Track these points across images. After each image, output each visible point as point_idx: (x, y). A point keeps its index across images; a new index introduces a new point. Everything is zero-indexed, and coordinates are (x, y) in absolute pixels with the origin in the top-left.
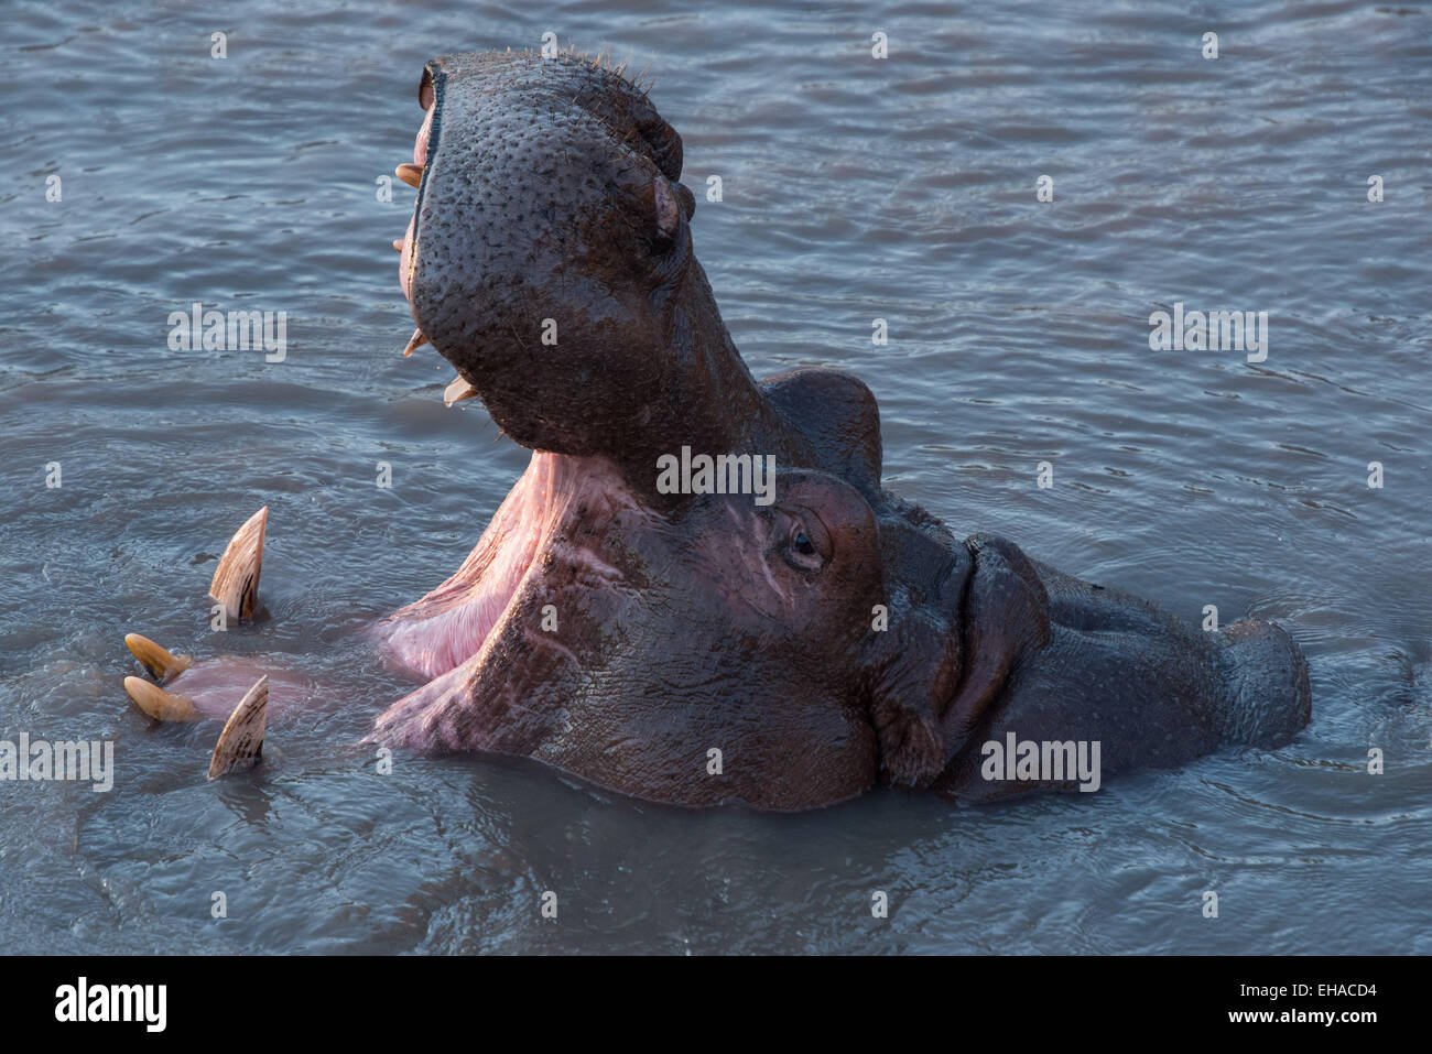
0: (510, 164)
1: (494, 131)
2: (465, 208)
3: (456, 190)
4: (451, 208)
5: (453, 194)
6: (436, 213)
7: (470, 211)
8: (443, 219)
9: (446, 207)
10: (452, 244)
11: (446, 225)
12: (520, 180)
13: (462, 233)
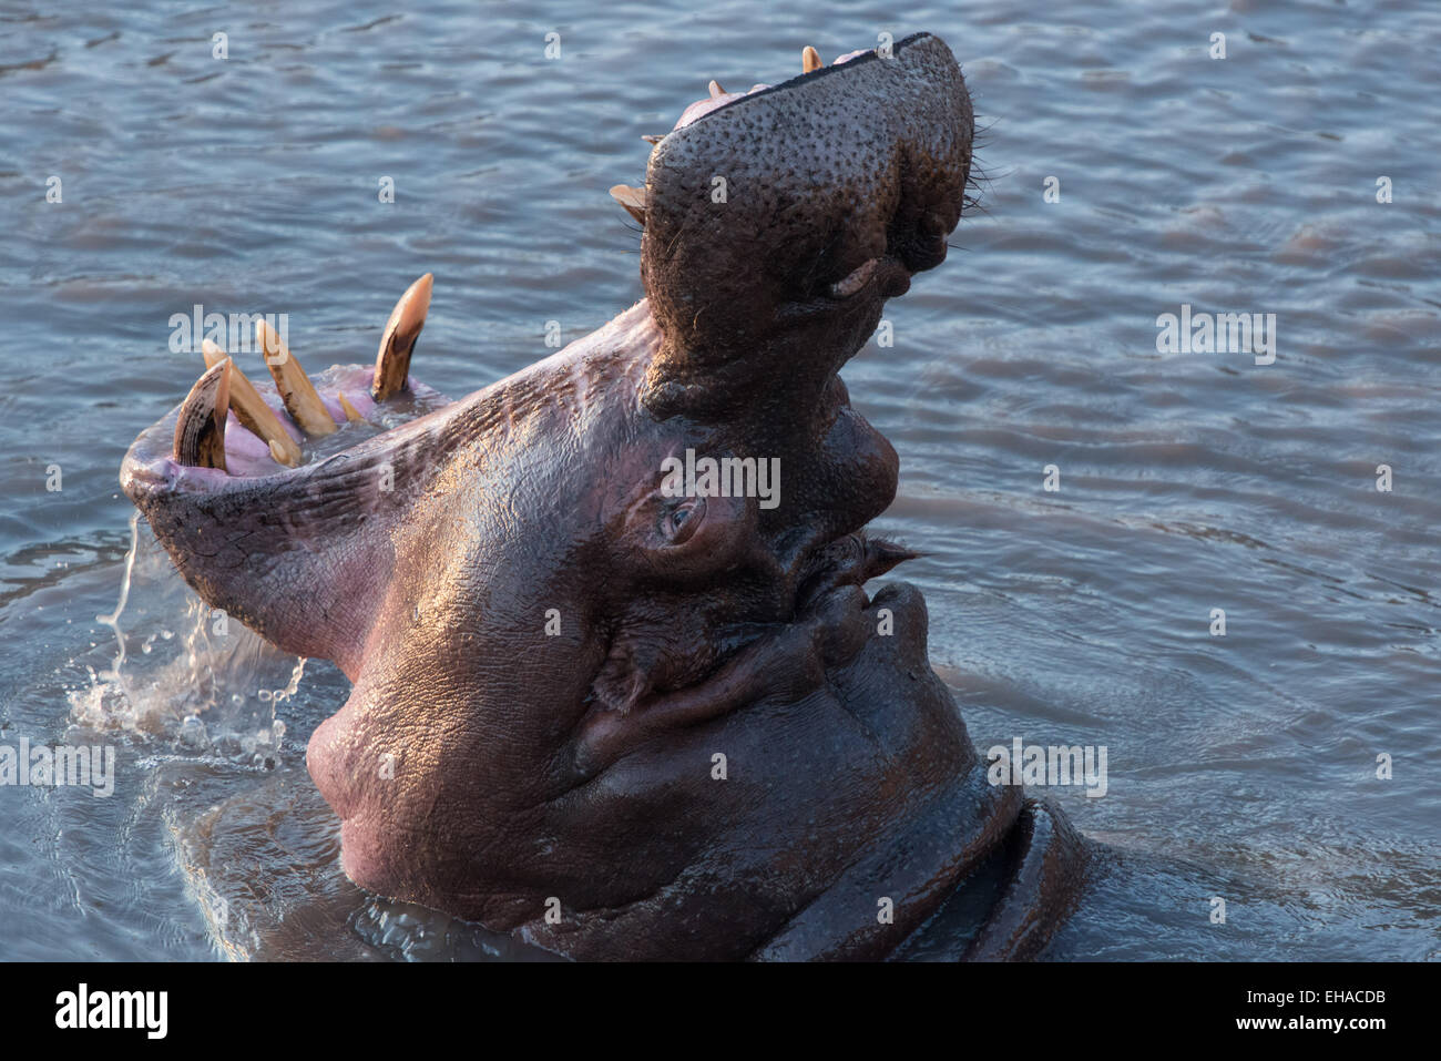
0: (807, 152)
1: (834, 121)
2: (749, 140)
3: (762, 124)
4: (744, 129)
5: (756, 124)
6: (733, 120)
7: (750, 147)
8: (731, 129)
9: (742, 125)
10: (713, 149)
11: (727, 135)
12: (797, 167)
13: (727, 151)
